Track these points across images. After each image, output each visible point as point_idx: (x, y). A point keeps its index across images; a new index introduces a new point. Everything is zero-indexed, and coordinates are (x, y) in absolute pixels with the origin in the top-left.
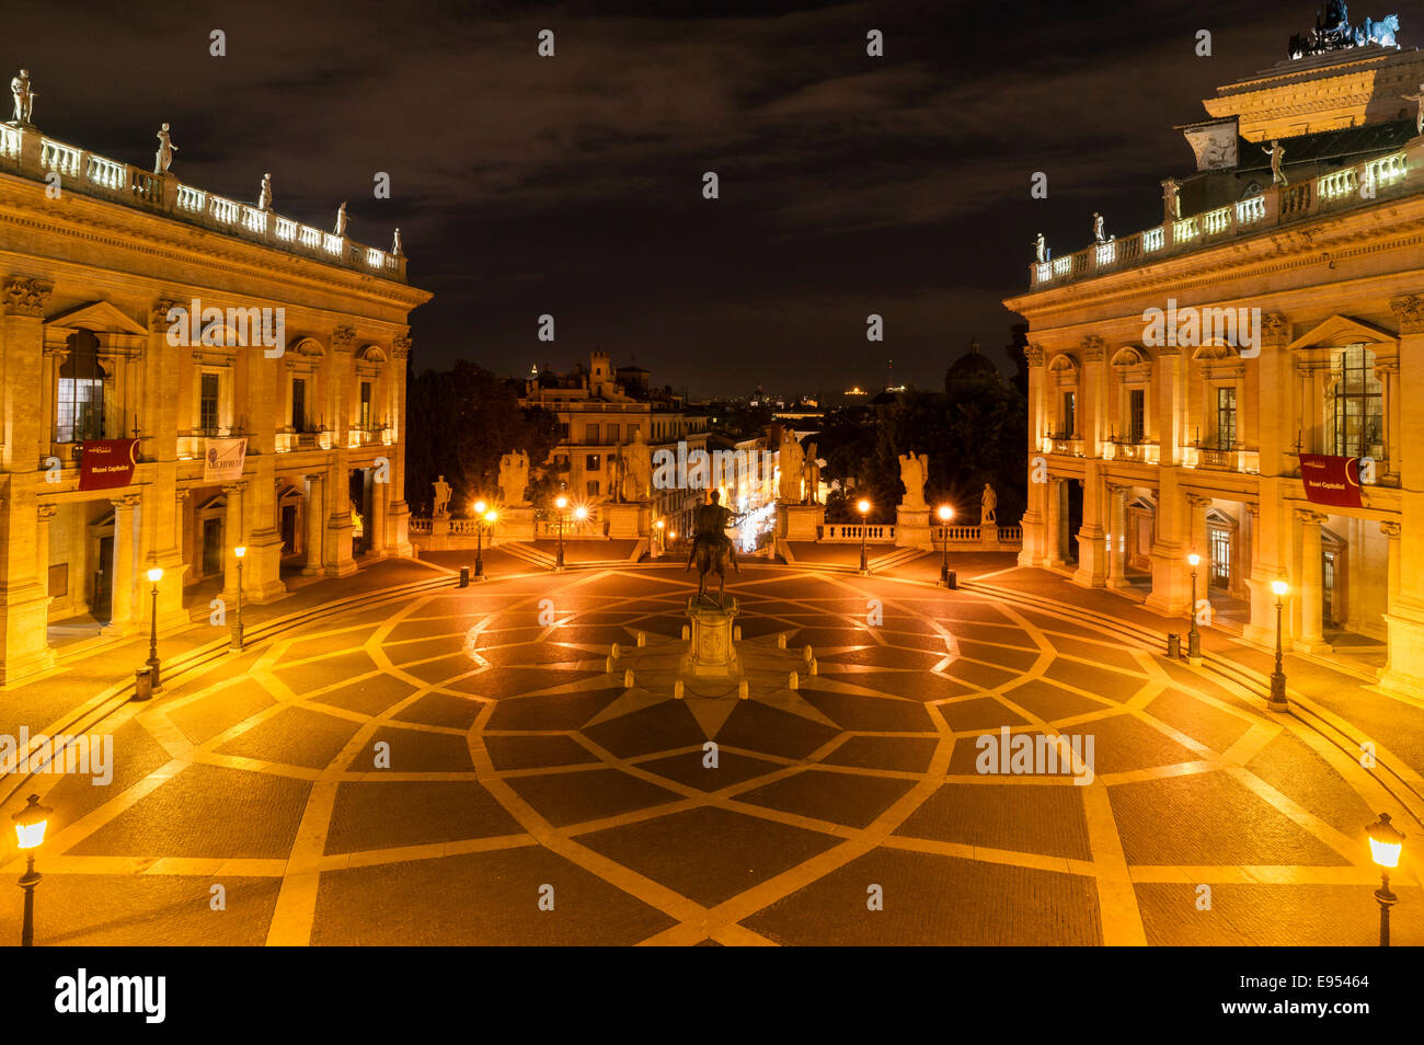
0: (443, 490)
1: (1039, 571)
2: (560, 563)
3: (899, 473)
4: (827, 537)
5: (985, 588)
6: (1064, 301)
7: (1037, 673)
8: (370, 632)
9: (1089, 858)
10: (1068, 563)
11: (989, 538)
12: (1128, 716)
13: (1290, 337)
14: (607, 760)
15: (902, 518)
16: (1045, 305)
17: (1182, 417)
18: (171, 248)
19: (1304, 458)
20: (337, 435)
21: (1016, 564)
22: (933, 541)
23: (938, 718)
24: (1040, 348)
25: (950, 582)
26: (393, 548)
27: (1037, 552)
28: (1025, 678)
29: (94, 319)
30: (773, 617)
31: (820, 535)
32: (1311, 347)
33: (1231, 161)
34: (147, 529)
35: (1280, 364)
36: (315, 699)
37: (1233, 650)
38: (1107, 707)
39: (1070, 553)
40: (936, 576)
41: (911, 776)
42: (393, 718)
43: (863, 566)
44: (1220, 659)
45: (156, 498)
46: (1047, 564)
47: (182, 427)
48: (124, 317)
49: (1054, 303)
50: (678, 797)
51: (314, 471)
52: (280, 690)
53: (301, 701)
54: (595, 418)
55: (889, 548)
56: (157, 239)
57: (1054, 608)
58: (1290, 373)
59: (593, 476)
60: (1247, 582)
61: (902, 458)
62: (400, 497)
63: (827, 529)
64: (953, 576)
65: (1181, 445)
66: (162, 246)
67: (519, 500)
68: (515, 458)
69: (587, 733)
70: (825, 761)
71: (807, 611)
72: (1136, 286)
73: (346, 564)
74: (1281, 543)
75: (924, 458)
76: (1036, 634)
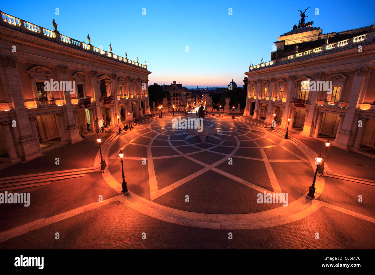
0: (154, 104)
1: (246, 116)
2: (173, 115)
3: (225, 101)
4: (213, 111)
5: (239, 119)
6: (255, 73)
7: (249, 132)
8: (148, 125)
9: (263, 159)
10: (251, 115)
11: (239, 112)
12: (264, 138)
13: (295, 80)
14: (189, 145)
15: (225, 108)
16: (251, 74)
17: (274, 93)
18: (113, 65)
19: (294, 99)
20: (139, 95)
21: (243, 115)
22: (230, 112)
23: (237, 139)
24: (250, 81)
25: (233, 118)
26: (148, 113)
27: (247, 113)
28: (248, 133)
29: (104, 77)
30: (208, 123)
31: (212, 111)
32: (298, 81)
33: (283, 48)
34: (115, 110)
35: (292, 84)
36: (143, 135)
37: (278, 129)
38: (261, 137)
39: (252, 114)
40: (232, 117)
41: (235, 147)
42: (156, 138)
43: (220, 116)
44: (276, 130)
45: (115, 106)
46: (248, 115)
47: (118, 94)
48: (108, 77)
49: (253, 73)
50: (201, 150)
51: (136, 101)
52: (138, 134)
53: (141, 135)
54: (174, 92)
55: (223, 113)
56: (111, 64)
57: (250, 122)
58: (294, 85)
59: (174, 101)
60: (282, 118)
61: (226, 99)
62: (148, 105)
63: (213, 110)
64: (234, 117)
65: (273, 97)
66: (112, 65)
67: (166, 105)
68: (165, 99)
69: (185, 140)
70: (221, 145)
71: (213, 122)
72: (268, 71)
73: (142, 115)
74: (288, 113)
75: (229, 99)
76: (248, 126)
